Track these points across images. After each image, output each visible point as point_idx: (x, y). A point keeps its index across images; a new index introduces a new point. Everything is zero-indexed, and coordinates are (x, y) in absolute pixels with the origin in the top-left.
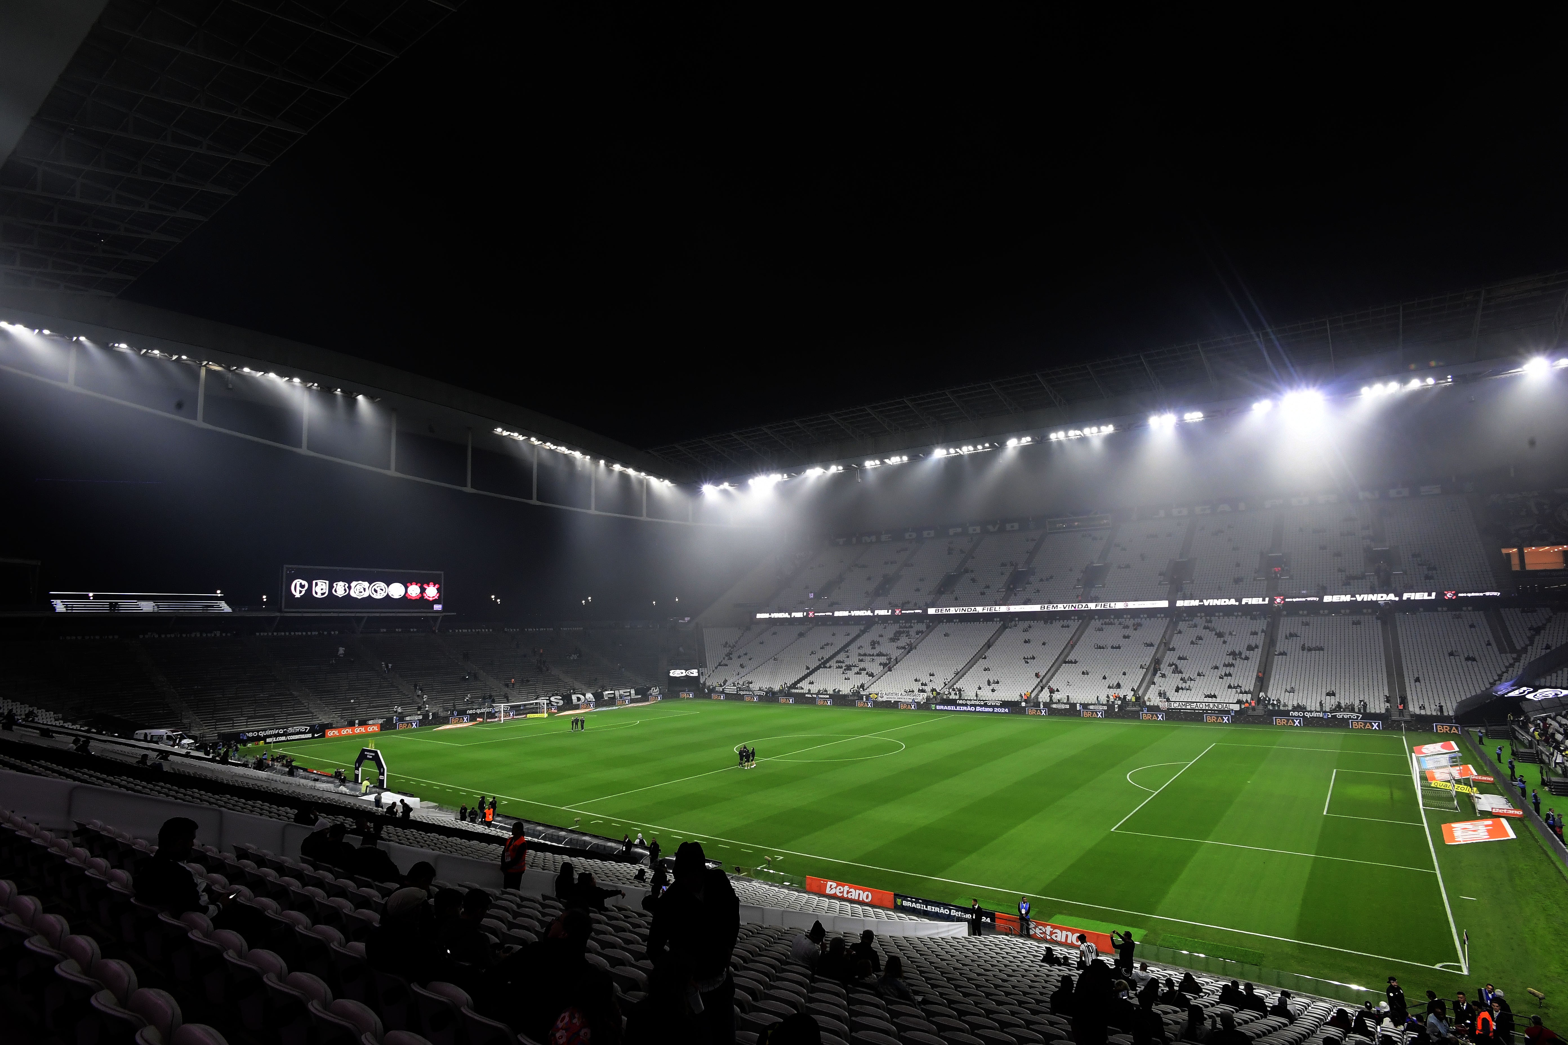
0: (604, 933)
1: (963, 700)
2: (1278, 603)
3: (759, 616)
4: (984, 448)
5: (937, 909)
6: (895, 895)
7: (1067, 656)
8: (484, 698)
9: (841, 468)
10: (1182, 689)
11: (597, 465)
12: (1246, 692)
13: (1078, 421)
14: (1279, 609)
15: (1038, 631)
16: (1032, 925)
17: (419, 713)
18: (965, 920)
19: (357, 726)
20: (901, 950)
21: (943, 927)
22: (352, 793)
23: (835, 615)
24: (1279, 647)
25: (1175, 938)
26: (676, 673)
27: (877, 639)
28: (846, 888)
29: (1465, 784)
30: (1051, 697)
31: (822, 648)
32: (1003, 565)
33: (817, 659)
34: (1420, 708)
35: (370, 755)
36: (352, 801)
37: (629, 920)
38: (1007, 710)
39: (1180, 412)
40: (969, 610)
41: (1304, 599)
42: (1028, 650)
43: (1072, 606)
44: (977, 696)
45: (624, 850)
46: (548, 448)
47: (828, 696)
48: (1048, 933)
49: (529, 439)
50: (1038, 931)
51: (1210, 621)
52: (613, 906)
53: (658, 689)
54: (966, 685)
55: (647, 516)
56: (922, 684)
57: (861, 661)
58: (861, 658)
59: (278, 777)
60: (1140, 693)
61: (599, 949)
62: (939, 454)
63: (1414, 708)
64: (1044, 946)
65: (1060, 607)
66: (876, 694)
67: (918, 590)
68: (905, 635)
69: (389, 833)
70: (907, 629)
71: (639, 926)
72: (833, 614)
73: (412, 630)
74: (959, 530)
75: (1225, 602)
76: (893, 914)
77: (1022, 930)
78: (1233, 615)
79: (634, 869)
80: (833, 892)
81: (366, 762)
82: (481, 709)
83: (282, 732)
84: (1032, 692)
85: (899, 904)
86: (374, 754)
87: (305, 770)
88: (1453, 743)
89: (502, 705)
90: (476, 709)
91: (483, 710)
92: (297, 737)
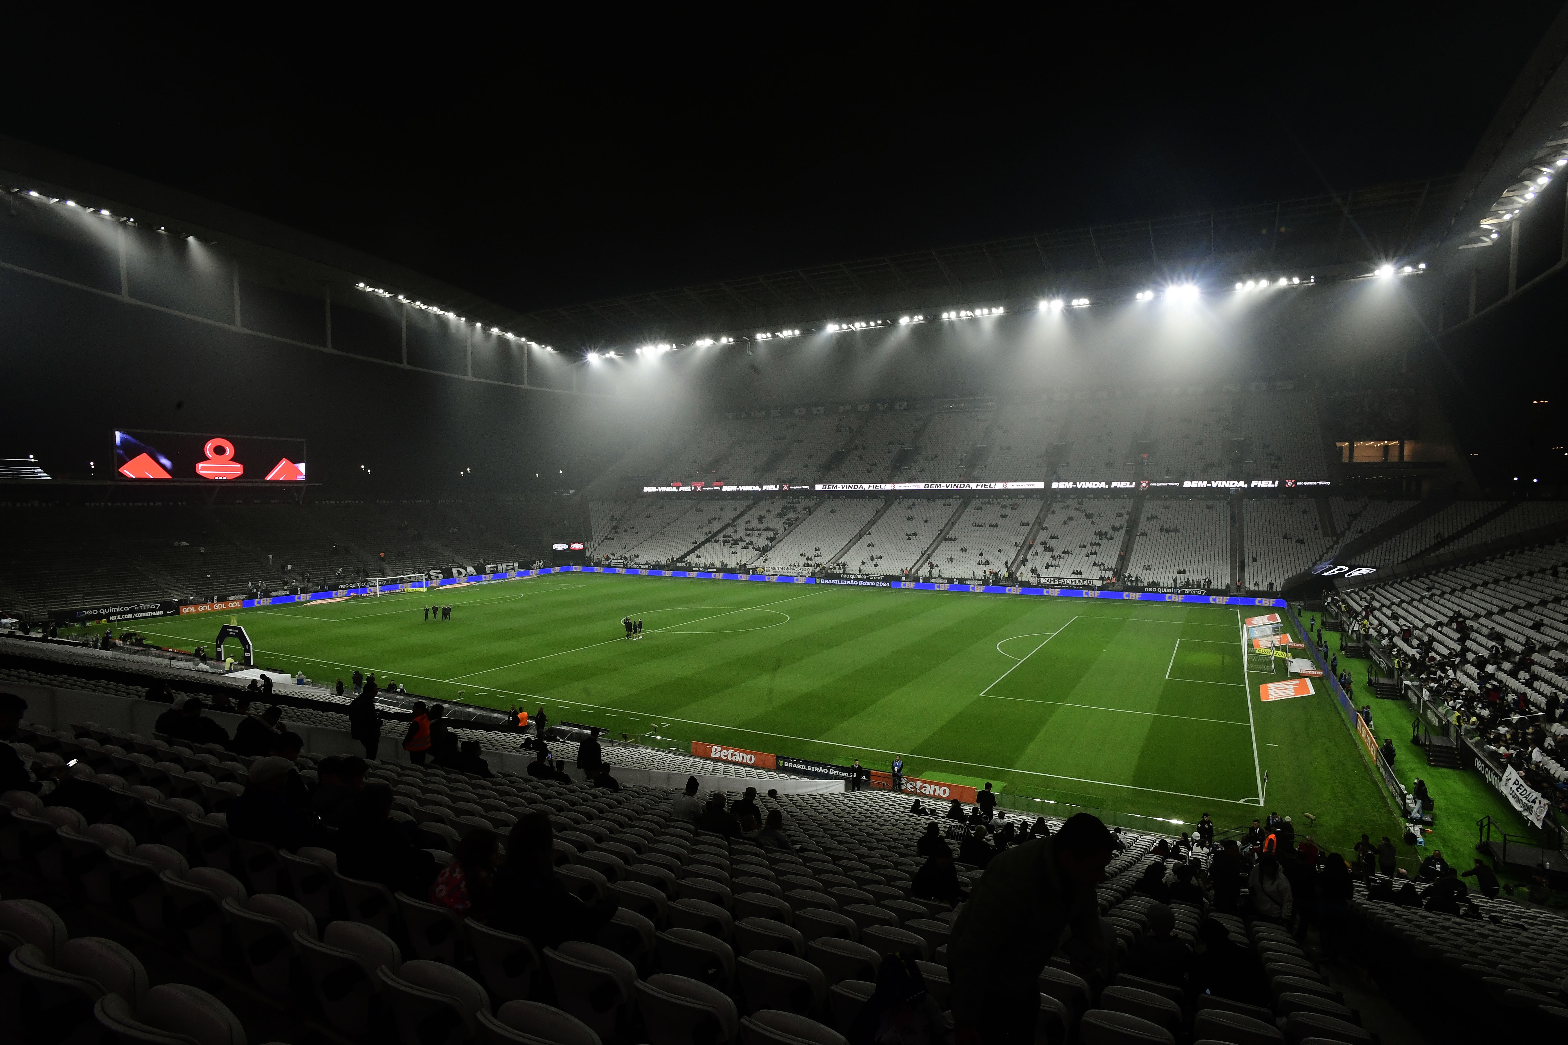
0: (489, 797)
1: (846, 574)
2: (1143, 487)
3: (646, 489)
4: (877, 325)
5: (817, 769)
6: (777, 756)
7: (947, 533)
8: (357, 572)
9: (731, 340)
10: (1052, 566)
11: (474, 328)
12: (1108, 570)
13: (969, 301)
14: (1145, 492)
15: (921, 510)
16: (904, 781)
17: (286, 588)
18: (842, 778)
19: (215, 602)
20: (781, 806)
21: (820, 785)
22: (215, 670)
23: (723, 490)
24: (1141, 529)
25: (1030, 788)
26: (559, 547)
27: (765, 514)
28: (731, 751)
29: (1283, 650)
30: (930, 572)
31: (710, 522)
32: (891, 443)
33: (704, 533)
34: (1255, 584)
35: (232, 632)
36: (216, 679)
37: (515, 785)
38: (888, 584)
39: (1069, 298)
40: (856, 487)
41: (1166, 484)
42: (911, 527)
43: (955, 485)
44: (860, 571)
45: (511, 720)
46: (418, 307)
47: (715, 570)
48: (918, 787)
49: (396, 296)
50: (909, 786)
51: (1082, 503)
52: (498, 773)
53: (542, 562)
54: (850, 559)
55: (528, 384)
56: (808, 559)
57: (749, 535)
58: (748, 532)
59: (126, 656)
60: (1013, 569)
61: (483, 812)
62: (832, 329)
63: (1249, 585)
64: (914, 798)
65: (943, 486)
66: (763, 568)
67: (806, 466)
68: (792, 510)
69: (257, 709)
70: (795, 505)
71: (525, 790)
72: (721, 488)
73: (272, 501)
74: (849, 407)
75: (1096, 485)
76: (775, 774)
77: (894, 785)
78: (1102, 498)
79: (521, 738)
80: (717, 755)
81: (228, 639)
82: (354, 583)
83: (128, 610)
84: (913, 567)
85: (781, 765)
86: (237, 631)
87: (158, 648)
88: (1277, 615)
89: (378, 579)
90: (349, 584)
91: (356, 585)
92: (146, 614)
